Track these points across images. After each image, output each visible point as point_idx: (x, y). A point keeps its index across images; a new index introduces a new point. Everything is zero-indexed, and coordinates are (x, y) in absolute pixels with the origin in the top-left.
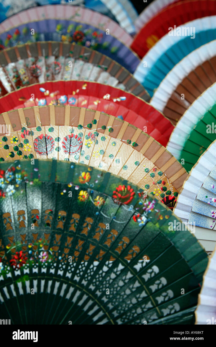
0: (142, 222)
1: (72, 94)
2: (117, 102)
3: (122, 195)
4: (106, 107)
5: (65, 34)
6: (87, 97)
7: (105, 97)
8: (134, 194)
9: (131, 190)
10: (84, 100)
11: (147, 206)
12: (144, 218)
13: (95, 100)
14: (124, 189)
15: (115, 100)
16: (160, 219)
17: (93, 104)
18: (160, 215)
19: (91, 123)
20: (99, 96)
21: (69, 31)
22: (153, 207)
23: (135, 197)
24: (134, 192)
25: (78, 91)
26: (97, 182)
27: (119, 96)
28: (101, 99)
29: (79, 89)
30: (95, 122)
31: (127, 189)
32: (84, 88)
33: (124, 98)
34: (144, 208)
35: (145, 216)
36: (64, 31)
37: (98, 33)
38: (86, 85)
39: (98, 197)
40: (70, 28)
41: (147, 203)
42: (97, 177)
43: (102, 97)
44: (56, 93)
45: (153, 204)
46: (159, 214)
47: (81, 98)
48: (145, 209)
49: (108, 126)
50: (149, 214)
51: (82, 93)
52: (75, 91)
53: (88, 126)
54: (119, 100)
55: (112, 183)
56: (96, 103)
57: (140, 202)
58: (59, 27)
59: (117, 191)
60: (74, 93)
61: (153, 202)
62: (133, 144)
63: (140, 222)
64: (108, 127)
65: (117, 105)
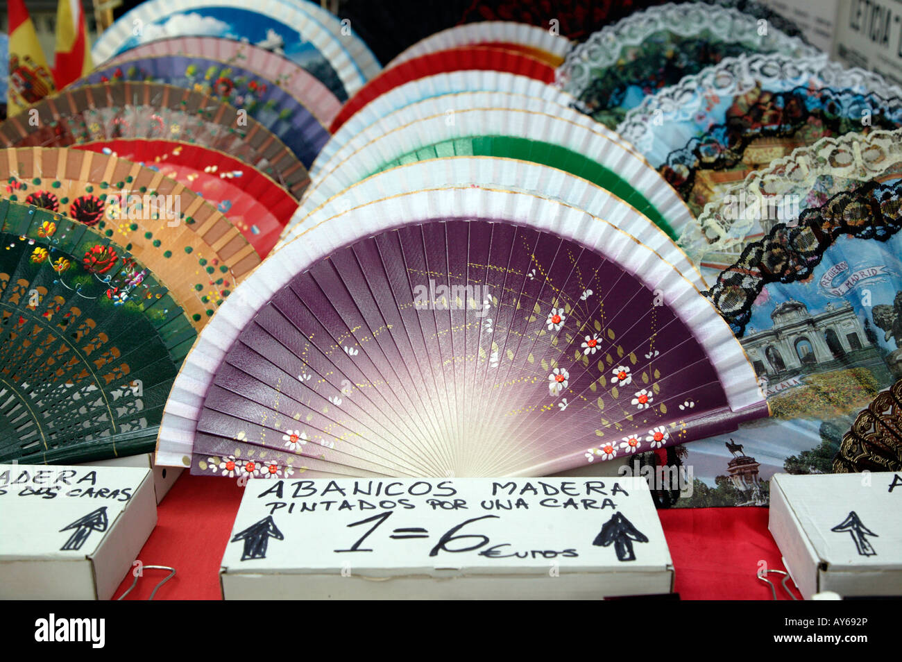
0: (121, 301)
1: (153, 160)
2: (226, 179)
3: (97, 260)
4: (207, 185)
5: (199, 81)
6: (178, 167)
7: (208, 169)
8: (117, 259)
9: (113, 254)
10: (172, 172)
11: (132, 278)
12: (124, 295)
13: (191, 174)
14: (104, 251)
15: (223, 175)
16: (147, 298)
17: (186, 179)
18: (149, 293)
19: (124, 181)
20: (199, 167)
21: (207, 77)
22: (141, 280)
23: (117, 263)
24: (117, 256)
25: (165, 157)
26: (63, 237)
27: (231, 170)
28: (201, 172)
29: (167, 153)
30: (130, 180)
31: (107, 252)
32: (176, 152)
33: (239, 173)
34: (127, 280)
35: (126, 292)
36: (199, 75)
37: (259, 83)
38: (180, 149)
39: (61, 259)
40: (211, 71)
41: (133, 273)
42: (65, 230)
43: (203, 169)
44: (130, 156)
45: (142, 275)
46: (148, 291)
47: (166, 169)
48: (129, 282)
49: (152, 188)
50: (133, 290)
51: (173, 161)
52: (161, 156)
53: (118, 185)
54: (230, 175)
55: (87, 241)
56: (191, 178)
57: (124, 272)
58: (191, 69)
59: (91, 252)
60: (158, 159)
61: (143, 273)
62: (187, 220)
63: (117, 300)
64: (150, 190)
65: (226, 184)
